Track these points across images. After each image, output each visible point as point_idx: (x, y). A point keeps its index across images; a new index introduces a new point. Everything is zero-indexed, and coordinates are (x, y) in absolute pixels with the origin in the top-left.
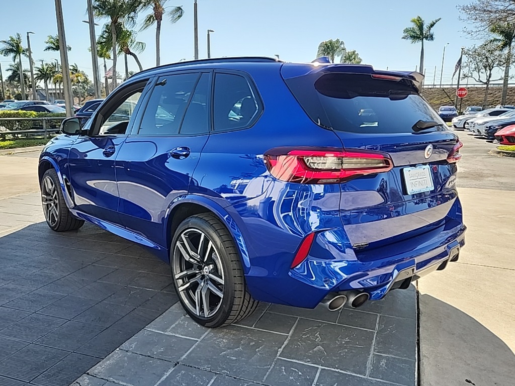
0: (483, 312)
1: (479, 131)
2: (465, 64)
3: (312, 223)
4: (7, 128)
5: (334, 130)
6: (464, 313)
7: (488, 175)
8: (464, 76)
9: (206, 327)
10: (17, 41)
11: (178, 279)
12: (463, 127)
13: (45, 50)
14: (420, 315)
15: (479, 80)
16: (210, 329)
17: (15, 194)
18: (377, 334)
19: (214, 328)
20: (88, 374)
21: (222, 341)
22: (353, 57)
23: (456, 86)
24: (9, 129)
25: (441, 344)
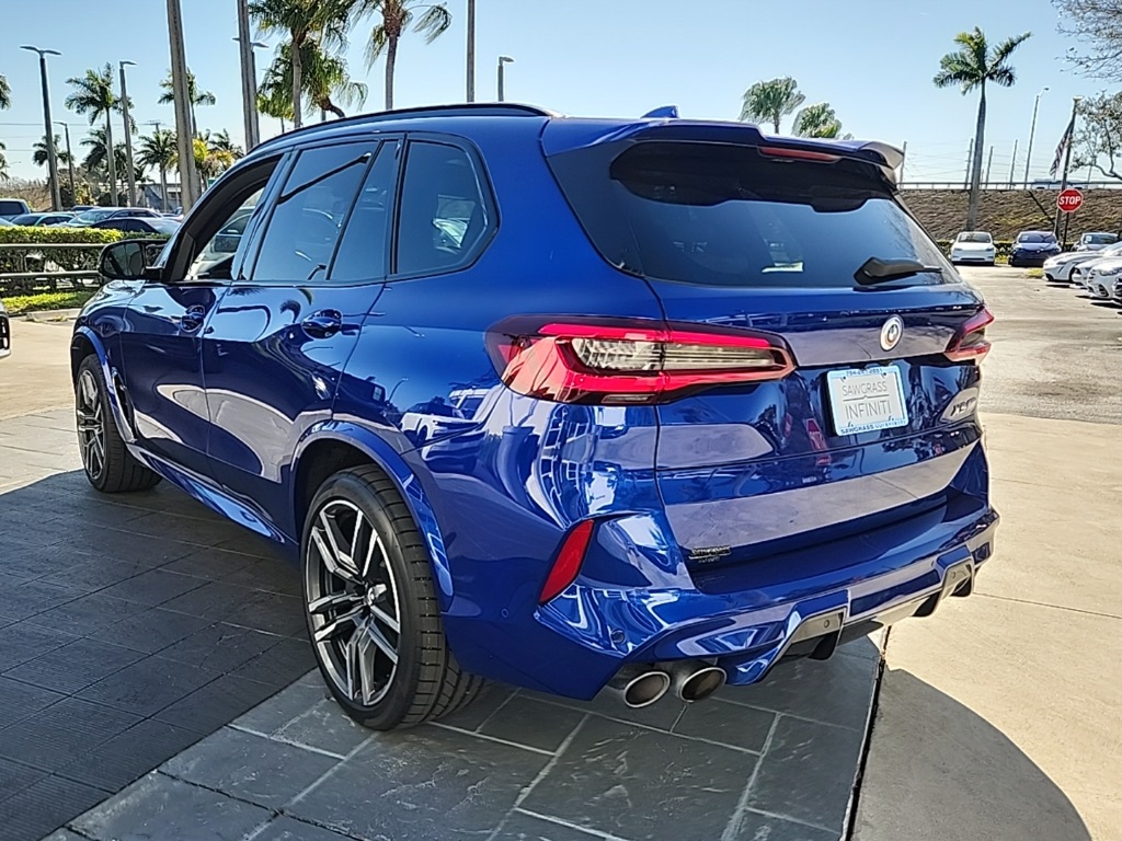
0: (1030, 721)
1: (1102, 289)
2: (1080, 136)
3: (592, 498)
4: (60, 265)
5: (647, 278)
6: (984, 720)
7: (1110, 390)
8: (1075, 164)
9: (369, 728)
10: (103, 81)
11: (315, 612)
12: (1067, 278)
13: (160, 102)
14: (876, 720)
15: (1111, 172)
16: (375, 735)
17: (42, 405)
18: (763, 763)
19: (385, 730)
20: (70, 829)
21: (395, 762)
22: (822, 118)
23: (1060, 187)
24: (64, 267)
25: (911, 796)
